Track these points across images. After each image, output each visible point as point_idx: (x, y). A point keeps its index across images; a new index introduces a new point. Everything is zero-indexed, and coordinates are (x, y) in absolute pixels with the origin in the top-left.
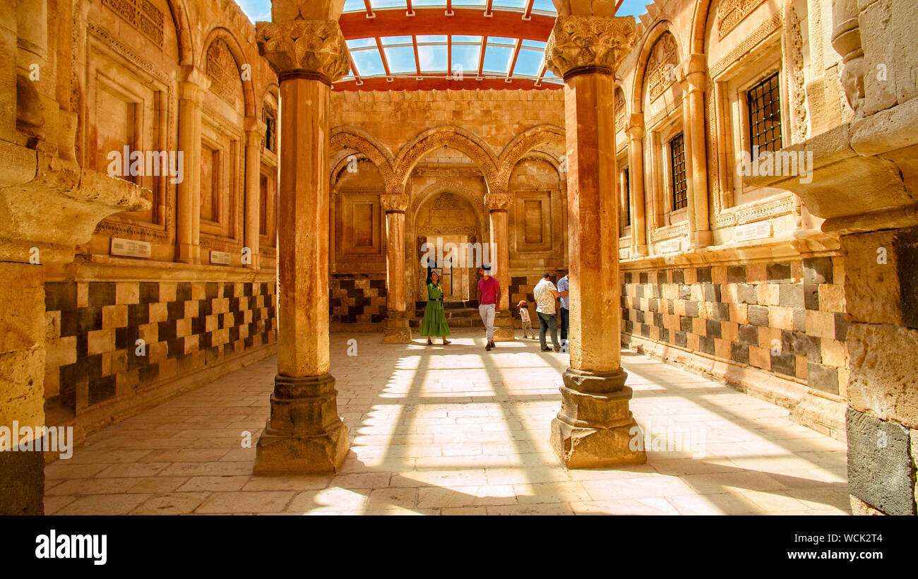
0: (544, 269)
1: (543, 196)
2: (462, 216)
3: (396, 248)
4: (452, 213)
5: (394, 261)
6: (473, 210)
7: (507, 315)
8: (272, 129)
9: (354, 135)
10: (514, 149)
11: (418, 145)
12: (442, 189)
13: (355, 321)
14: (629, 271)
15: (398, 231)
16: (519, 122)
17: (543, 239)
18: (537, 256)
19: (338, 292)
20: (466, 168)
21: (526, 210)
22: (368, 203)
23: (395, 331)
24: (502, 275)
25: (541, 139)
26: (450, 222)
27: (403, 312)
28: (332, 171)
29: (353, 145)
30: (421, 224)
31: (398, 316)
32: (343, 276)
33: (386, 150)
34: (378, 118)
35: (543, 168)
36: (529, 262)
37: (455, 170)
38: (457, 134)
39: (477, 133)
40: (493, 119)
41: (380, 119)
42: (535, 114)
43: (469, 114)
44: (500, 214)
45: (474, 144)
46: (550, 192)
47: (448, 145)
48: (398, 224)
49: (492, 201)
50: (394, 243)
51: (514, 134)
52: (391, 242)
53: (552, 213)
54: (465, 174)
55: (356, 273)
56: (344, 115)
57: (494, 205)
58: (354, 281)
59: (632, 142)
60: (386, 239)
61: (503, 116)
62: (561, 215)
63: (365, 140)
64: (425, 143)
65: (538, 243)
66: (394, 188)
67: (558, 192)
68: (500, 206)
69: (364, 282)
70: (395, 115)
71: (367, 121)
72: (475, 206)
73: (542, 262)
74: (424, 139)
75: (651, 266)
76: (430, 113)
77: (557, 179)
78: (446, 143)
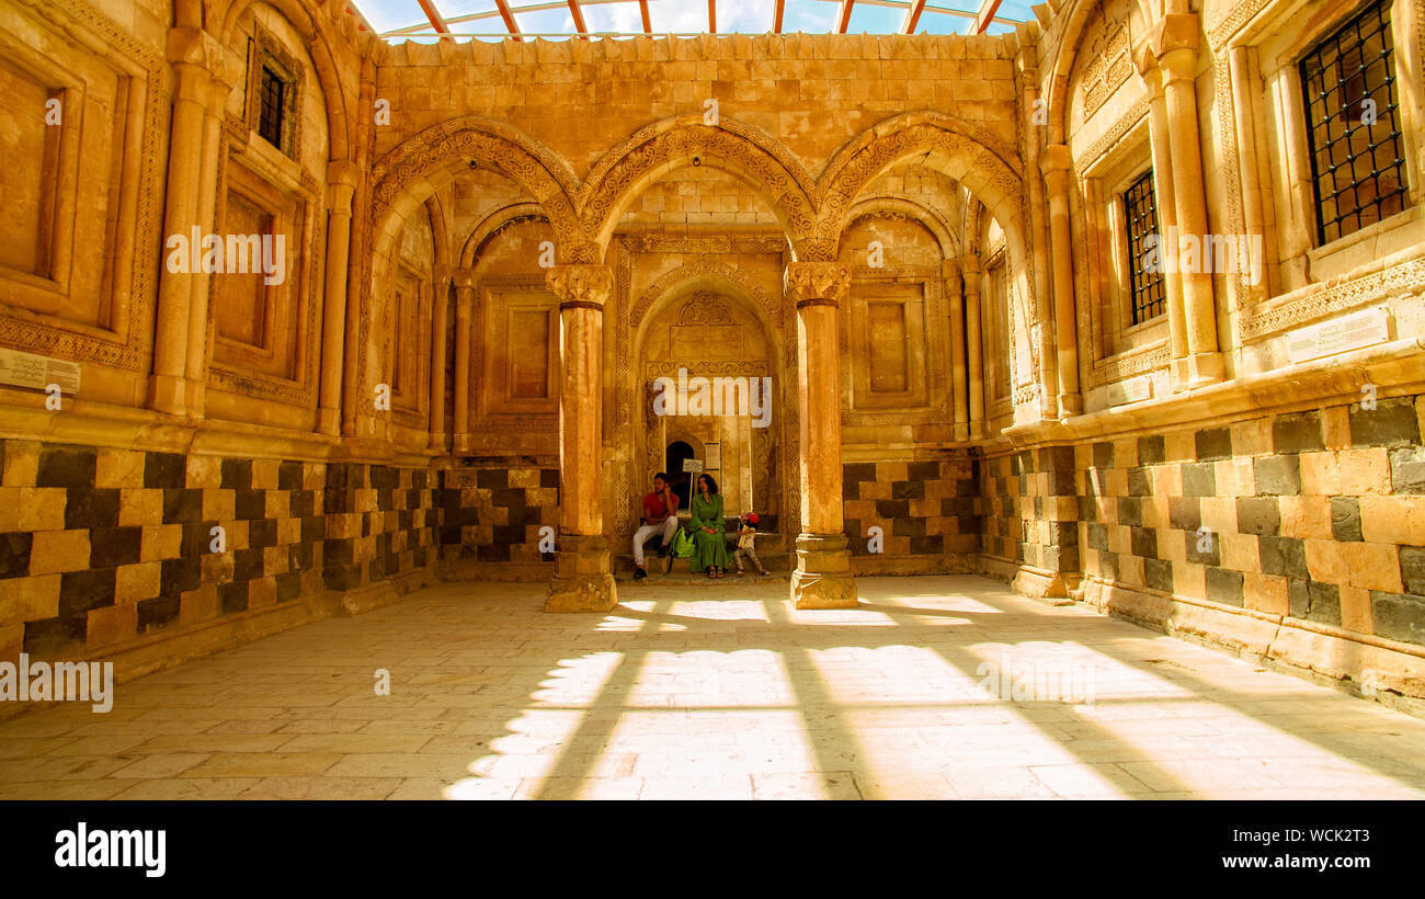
0: (913, 446)
1: (906, 293)
2: (738, 338)
3: (581, 388)
4: (718, 334)
5: (576, 418)
6: (760, 327)
7: (840, 544)
8: (289, 103)
9: (492, 135)
10: (852, 164)
11: (633, 154)
12: (695, 279)
13: (506, 556)
14: (1155, 432)
15: (586, 348)
16: (861, 106)
17: (910, 383)
18: (897, 419)
19: (473, 494)
20: (745, 233)
21: (872, 322)
22: (540, 308)
23: (573, 581)
24: (827, 450)
25: (913, 143)
26: (713, 352)
27: (594, 537)
28: (465, 240)
29: (487, 157)
30: (653, 356)
31: (582, 547)
32: (483, 460)
33: (562, 166)
34: (545, 99)
35: (908, 235)
36: (880, 432)
37: (723, 238)
38: (722, 130)
39: (767, 129)
40: (803, 98)
41: (548, 101)
42: (898, 87)
43: (750, 88)
44: (821, 309)
45: (759, 152)
46: (922, 286)
47: (702, 159)
48: (586, 334)
49: (804, 280)
50: (575, 377)
51: (851, 132)
52: (568, 373)
53: (929, 328)
54: (744, 248)
55: (510, 454)
56: (470, 94)
57: (808, 289)
58: (507, 471)
59: (1169, 90)
60: (559, 362)
61: (825, 93)
62: (946, 332)
63: (514, 144)
64: (649, 150)
65: (897, 391)
66: (579, 250)
67: (939, 284)
68: (821, 290)
69: (528, 473)
70: (584, 93)
71: (521, 103)
72: (762, 316)
73: (908, 432)
74: (648, 143)
75: (1245, 406)
76: (662, 86)
77: (937, 256)
78: (697, 152)
